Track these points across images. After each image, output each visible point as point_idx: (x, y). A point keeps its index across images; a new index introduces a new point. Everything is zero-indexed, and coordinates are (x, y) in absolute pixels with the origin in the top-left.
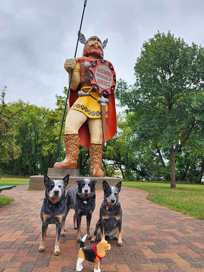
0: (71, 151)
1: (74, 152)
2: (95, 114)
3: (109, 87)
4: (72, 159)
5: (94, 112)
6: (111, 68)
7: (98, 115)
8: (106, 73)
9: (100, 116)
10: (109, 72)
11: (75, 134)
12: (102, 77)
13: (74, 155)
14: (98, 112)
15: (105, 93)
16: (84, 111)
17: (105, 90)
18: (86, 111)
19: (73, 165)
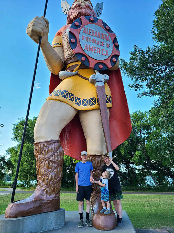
0: (44, 174)
1: (50, 177)
2: (87, 102)
3: (107, 57)
4: (47, 191)
5: (85, 100)
6: (108, 29)
7: (93, 104)
8: (99, 36)
9: (96, 106)
10: (104, 34)
11: (50, 141)
12: (93, 41)
13: (51, 183)
14: (92, 99)
15: (101, 66)
16: (67, 100)
17: (100, 63)
18: (71, 99)
19: (49, 203)
